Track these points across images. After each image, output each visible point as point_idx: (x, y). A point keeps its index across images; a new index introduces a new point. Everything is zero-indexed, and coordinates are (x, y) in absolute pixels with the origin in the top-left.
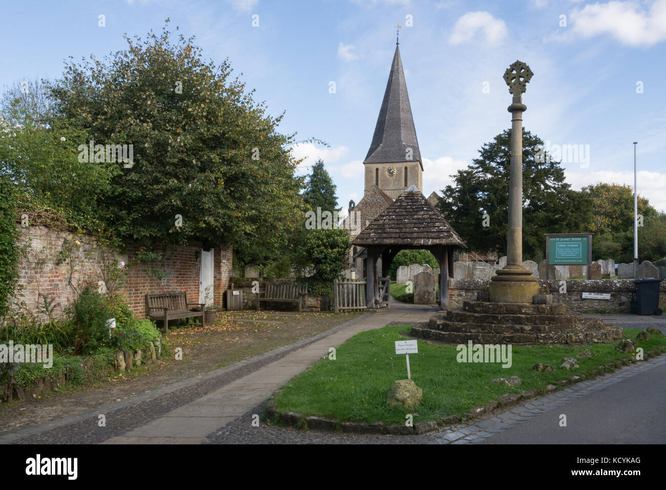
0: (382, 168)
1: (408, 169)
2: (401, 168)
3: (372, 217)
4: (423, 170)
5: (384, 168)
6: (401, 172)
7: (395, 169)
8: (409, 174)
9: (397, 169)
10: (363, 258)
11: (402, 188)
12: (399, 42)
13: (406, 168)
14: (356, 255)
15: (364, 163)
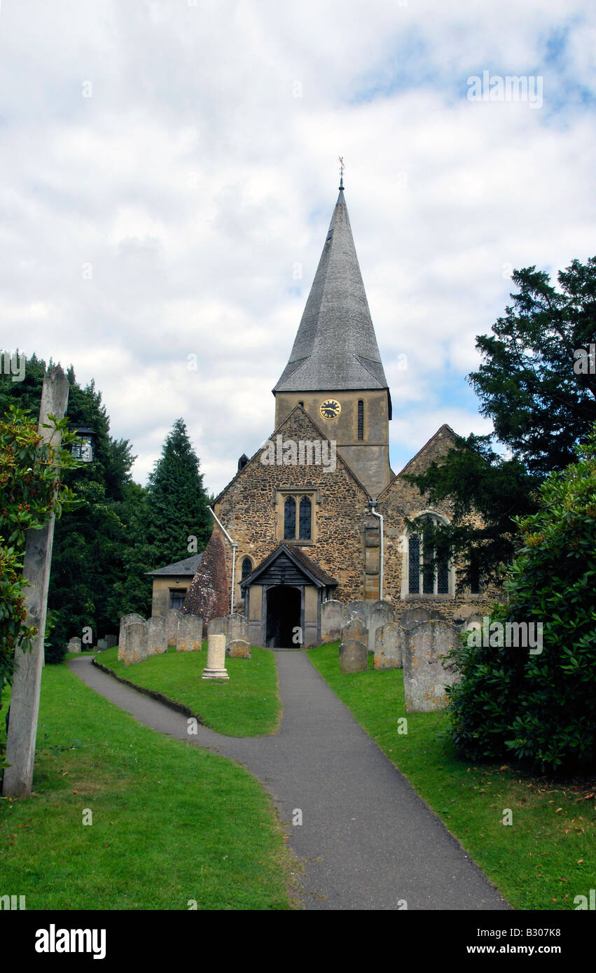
0: (311, 402)
1: (366, 406)
2: (351, 402)
3: (292, 484)
4: (390, 419)
5: (315, 401)
6: (351, 411)
7: (339, 405)
8: (366, 414)
9: (343, 405)
10: (265, 589)
11: (352, 442)
12: (344, 186)
13: (361, 403)
14: (250, 579)
15: (274, 392)
